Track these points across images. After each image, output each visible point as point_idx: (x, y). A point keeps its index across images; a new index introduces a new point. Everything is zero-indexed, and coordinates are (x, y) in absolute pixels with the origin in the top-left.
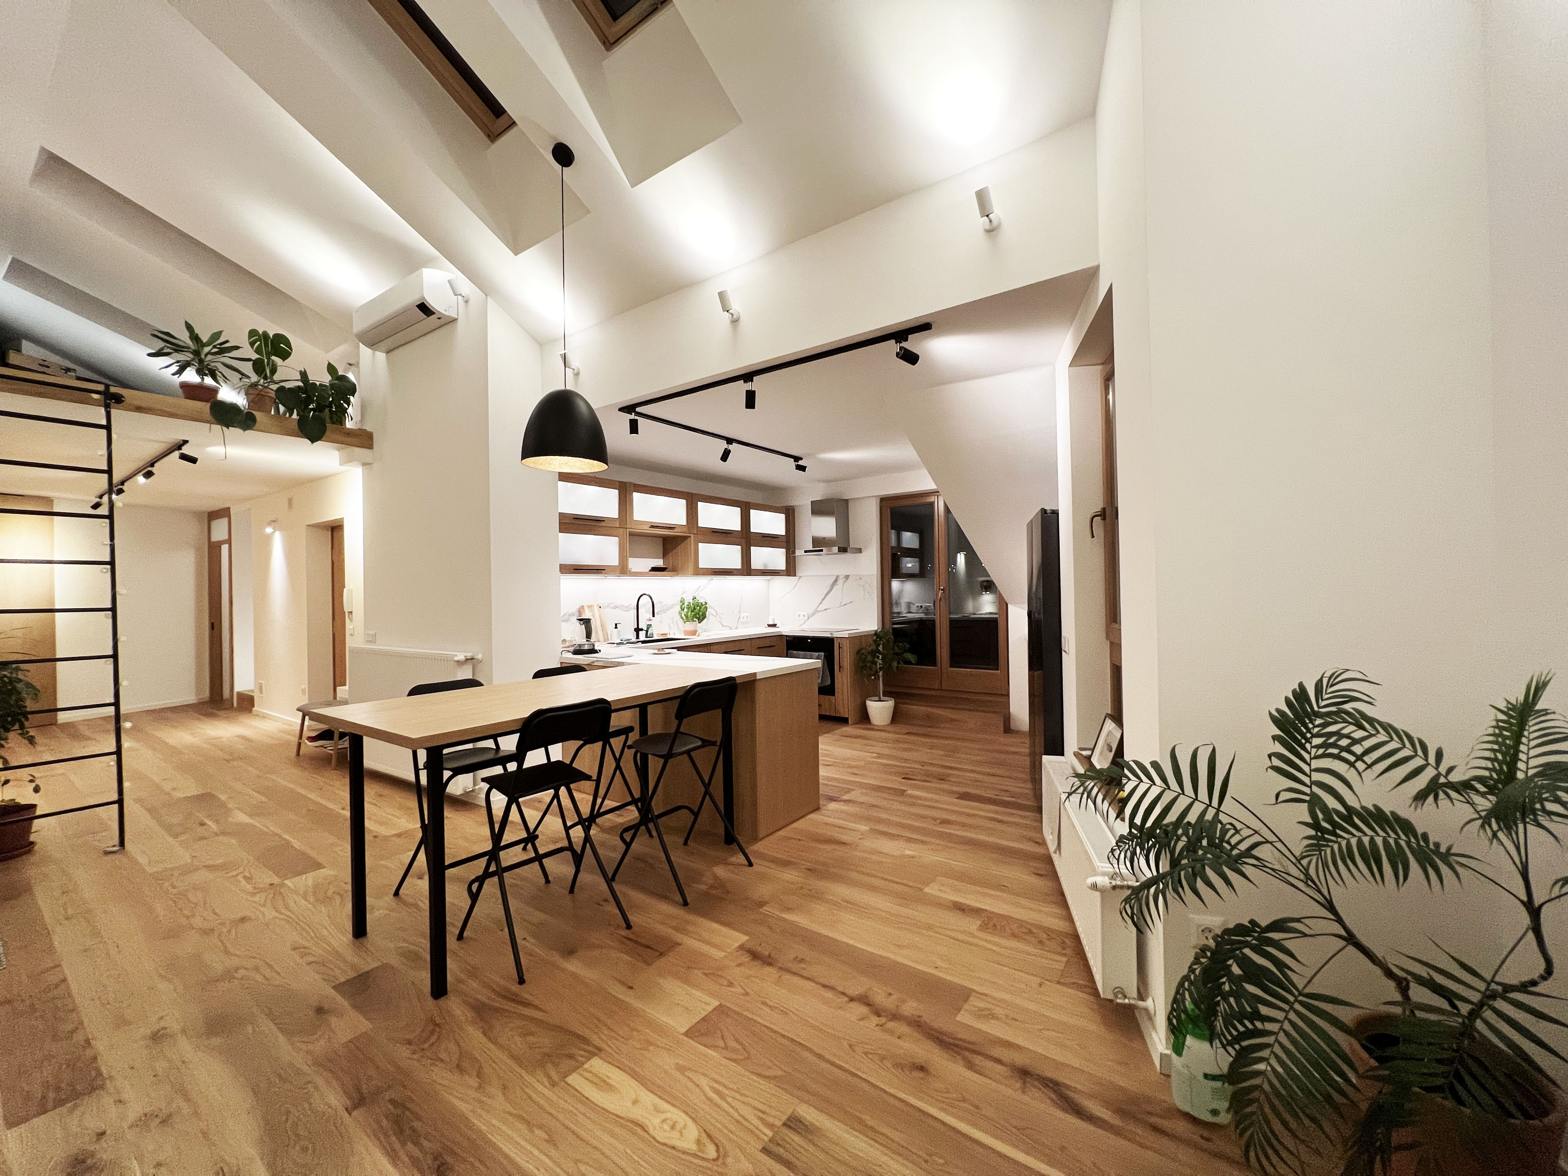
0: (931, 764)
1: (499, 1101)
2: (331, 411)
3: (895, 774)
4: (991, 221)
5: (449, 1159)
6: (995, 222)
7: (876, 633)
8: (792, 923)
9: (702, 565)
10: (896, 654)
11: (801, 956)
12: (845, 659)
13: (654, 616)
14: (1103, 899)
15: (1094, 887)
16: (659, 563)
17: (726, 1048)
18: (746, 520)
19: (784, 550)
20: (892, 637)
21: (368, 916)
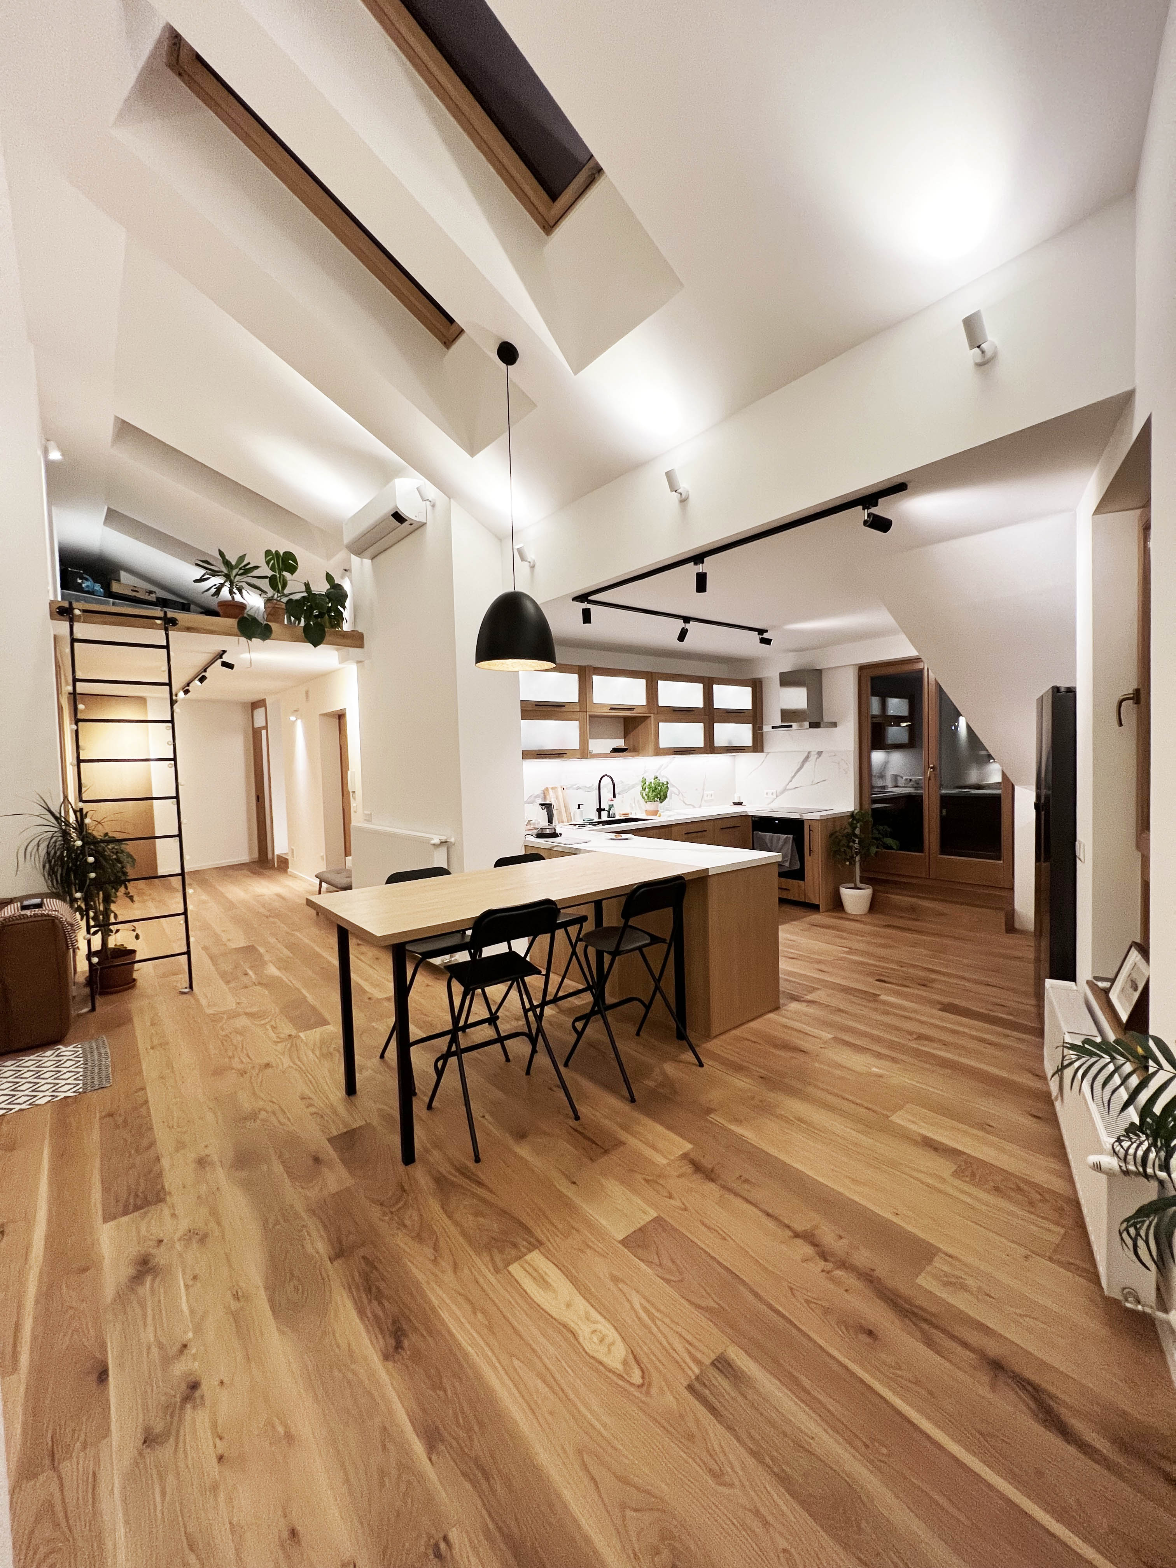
0: (914, 966)
1: (449, 1277)
2: (330, 616)
3: (870, 974)
4: (983, 352)
5: (405, 1327)
6: (989, 354)
7: (852, 815)
8: (740, 1137)
9: (662, 745)
10: (876, 839)
11: (746, 1176)
12: (816, 843)
13: (614, 797)
14: (1110, 1184)
15: (1098, 1167)
16: (620, 743)
17: (661, 1265)
18: (708, 696)
19: (750, 725)
20: (871, 819)
21: (357, 1075)
